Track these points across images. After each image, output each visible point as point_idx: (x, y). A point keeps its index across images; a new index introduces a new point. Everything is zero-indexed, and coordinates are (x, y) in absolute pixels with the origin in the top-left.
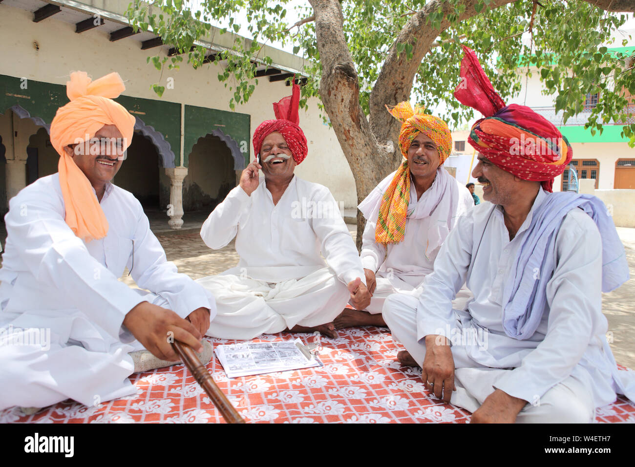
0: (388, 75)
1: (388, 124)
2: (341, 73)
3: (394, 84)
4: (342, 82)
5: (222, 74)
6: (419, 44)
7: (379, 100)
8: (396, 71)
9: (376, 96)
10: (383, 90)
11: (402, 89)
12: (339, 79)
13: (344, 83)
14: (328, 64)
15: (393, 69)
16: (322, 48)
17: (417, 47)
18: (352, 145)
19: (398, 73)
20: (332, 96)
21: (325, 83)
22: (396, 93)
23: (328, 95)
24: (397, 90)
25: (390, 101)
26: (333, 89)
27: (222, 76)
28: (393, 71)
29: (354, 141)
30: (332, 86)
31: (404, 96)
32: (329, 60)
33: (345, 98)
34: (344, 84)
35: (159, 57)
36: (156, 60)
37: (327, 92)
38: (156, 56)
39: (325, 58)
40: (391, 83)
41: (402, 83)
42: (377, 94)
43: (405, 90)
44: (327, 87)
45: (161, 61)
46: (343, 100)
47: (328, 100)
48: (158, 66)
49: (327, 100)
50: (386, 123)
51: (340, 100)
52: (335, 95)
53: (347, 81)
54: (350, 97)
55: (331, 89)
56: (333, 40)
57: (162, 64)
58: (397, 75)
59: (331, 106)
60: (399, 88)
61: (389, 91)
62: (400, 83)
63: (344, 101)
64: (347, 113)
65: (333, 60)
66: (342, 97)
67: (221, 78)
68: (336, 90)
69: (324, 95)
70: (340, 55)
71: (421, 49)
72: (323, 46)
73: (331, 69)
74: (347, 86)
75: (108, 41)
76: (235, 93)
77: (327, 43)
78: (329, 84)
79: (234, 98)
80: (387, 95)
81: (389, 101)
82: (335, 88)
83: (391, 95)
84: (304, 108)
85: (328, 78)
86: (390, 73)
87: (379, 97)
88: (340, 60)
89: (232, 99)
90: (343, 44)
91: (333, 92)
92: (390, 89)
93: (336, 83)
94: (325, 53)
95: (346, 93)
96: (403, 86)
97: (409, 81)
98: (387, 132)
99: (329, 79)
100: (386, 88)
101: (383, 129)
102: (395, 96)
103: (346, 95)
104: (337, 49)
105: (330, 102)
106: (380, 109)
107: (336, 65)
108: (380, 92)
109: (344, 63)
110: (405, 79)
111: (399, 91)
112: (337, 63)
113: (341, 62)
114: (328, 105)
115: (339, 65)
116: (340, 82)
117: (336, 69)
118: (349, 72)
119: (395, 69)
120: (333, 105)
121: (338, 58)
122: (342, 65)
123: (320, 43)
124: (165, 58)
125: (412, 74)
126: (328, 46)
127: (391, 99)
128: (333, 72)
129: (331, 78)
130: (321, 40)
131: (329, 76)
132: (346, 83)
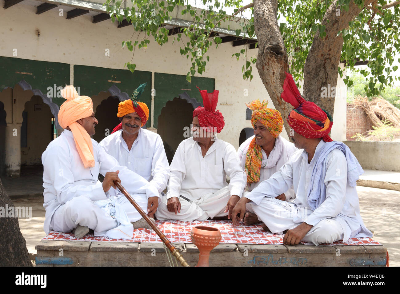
0: (317, 48)
1: (319, 90)
2: (270, 52)
3: (322, 55)
5: (183, 48)
7: (311, 70)
8: (323, 44)
9: (308, 66)
10: (314, 61)
11: (330, 59)
12: (269, 58)
13: (273, 60)
14: (262, 44)
15: (321, 43)
16: (258, 31)
17: (340, 24)
18: (284, 109)
19: (325, 46)
20: (265, 70)
21: (260, 60)
22: (325, 62)
23: (262, 70)
24: (325, 60)
25: (320, 69)
26: (266, 65)
27: (183, 50)
28: (321, 45)
29: (286, 105)
30: (265, 62)
31: (332, 65)
32: (262, 41)
33: (275, 71)
34: (273, 61)
35: (131, 42)
36: (129, 44)
37: (261, 67)
38: (129, 41)
39: (260, 39)
40: (320, 54)
41: (329, 54)
42: (309, 64)
43: (333, 60)
44: (261, 63)
45: (132, 44)
46: (274, 73)
47: (263, 73)
48: (131, 48)
49: (262, 73)
50: (316, 89)
51: (271, 73)
52: (268, 69)
53: (276, 58)
54: (280, 70)
55: (264, 65)
56: (266, 25)
57: (134, 46)
58: (324, 48)
59: (265, 78)
60: (328, 59)
61: (319, 62)
62: (328, 55)
63: (275, 74)
64: (278, 83)
65: (265, 41)
66: (273, 70)
67: (182, 52)
68: (268, 66)
70: (271, 37)
71: (344, 25)
72: (259, 29)
73: (264, 49)
74: (276, 62)
75: (91, 23)
76: (191, 68)
77: (261, 28)
78: (263, 61)
79: (190, 72)
80: (318, 65)
81: (319, 70)
82: (267, 64)
83: (320, 65)
84: (250, 77)
85: (262, 56)
86: (318, 46)
87: (310, 67)
88: (272, 41)
89: (189, 73)
90: (274, 27)
91: (266, 67)
92: (319, 60)
93: (267, 60)
94: (260, 36)
95: (276, 68)
96: (331, 56)
97: (336, 52)
98: (317, 97)
99: (263, 57)
100: (316, 59)
101: (314, 94)
102: (324, 65)
103: (277, 69)
104: (269, 32)
105: (264, 75)
106: (312, 77)
107: (268, 46)
108: (311, 62)
109: (274, 43)
110: (332, 51)
111: (328, 61)
112: (268, 44)
113: (272, 43)
114: (263, 77)
115: (270, 46)
116: (270, 59)
117: (267, 48)
118: (278, 51)
119: (322, 43)
120: (266, 77)
121: (269, 39)
122: (272, 45)
123: (256, 27)
124: (136, 42)
125: (338, 46)
126: (262, 30)
127: (321, 68)
128: (265, 52)
129: (264, 56)
130: (257, 25)
131: (262, 54)
132: (275, 60)
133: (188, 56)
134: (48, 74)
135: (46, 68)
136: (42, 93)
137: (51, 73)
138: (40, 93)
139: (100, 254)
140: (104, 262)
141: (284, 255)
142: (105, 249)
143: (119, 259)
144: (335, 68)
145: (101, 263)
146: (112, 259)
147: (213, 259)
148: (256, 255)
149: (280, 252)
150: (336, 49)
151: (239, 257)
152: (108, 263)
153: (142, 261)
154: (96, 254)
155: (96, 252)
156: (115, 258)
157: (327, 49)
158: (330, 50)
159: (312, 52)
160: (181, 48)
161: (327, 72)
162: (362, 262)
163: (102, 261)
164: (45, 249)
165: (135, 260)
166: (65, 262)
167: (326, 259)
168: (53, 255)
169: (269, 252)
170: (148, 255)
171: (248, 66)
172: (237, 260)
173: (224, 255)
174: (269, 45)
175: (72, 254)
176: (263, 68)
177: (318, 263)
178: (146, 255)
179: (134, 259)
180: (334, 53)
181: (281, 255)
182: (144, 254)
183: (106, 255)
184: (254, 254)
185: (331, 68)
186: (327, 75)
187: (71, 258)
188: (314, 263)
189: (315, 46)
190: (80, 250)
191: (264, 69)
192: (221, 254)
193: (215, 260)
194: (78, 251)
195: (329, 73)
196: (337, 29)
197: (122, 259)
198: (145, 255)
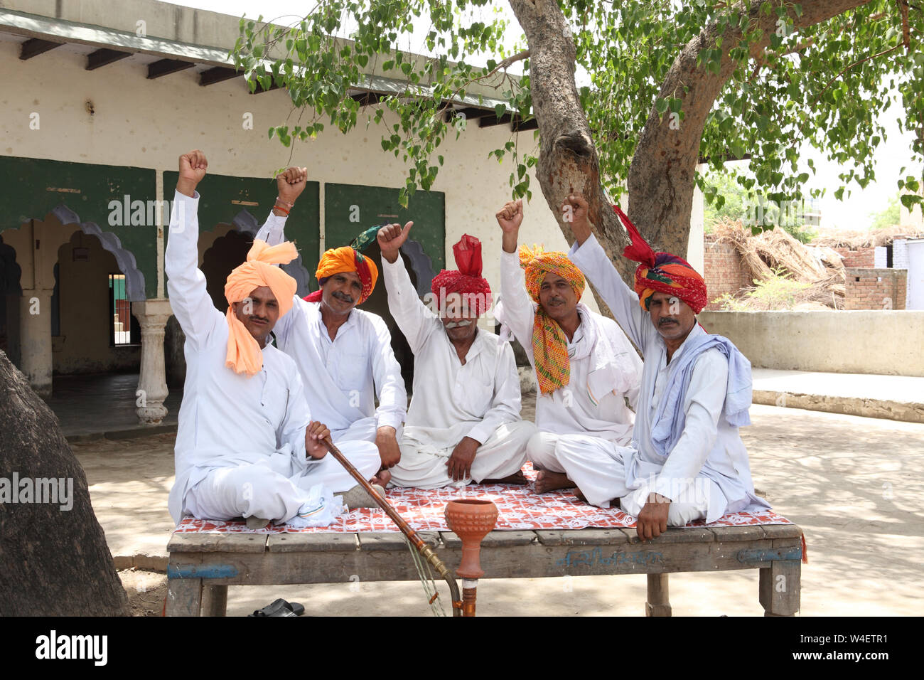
0: (653, 139)
1: (657, 222)
2: (565, 150)
3: (663, 153)
4: (568, 165)
5: (388, 138)
6: (700, 88)
7: (642, 181)
8: (666, 132)
9: (637, 174)
10: (647, 164)
11: (679, 160)
12: (563, 160)
13: (570, 165)
14: (548, 134)
15: (660, 130)
16: (539, 109)
17: (696, 94)
19: (668, 135)
20: (555, 185)
21: (545, 164)
22: (669, 168)
23: (549, 183)
24: (669, 162)
25: (660, 181)
26: (556, 174)
27: (389, 141)
28: (661, 134)
30: (554, 169)
31: (683, 172)
32: (548, 128)
33: (575, 186)
34: (571, 167)
35: (287, 128)
36: (282, 132)
37: (547, 179)
38: (283, 126)
39: (543, 124)
40: (659, 152)
41: (677, 152)
42: (638, 170)
43: (683, 162)
44: (547, 170)
45: (289, 134)
46: (572, 189)
47: (551, 191)
48: (286, 141)
49: (548, 189)
50: (653, 219)
51: (567, 190)
52: (560, 183)
53: (576, 162)
54: (584, 185)
55: (552, 174)
56: (555, 96)
57: (292, 137)
58: (667, 140)
59: (555, 199)
60: (674, 160)
61: (657, 166)
62: (674, 152)
65: (554, 127)
66: (571, 185)
67: (386, 146)
68: (561, 176)
69: (544, 183)
70: (566, 120)
71: (704, 96)
72: (541, 104)
73: (552, 141)
74: (576, 169)
75: (196, 85)
77: (545, 101)
78: (550, 166)
80: (655, 172)
81: (658, 181)
82: (559, 172)
83: (660, 172)
84: (525, 196)
85: (547, 156)
86: (656, 136)
87: (641, 176)
88: (567, 128)
91: (556, 179)
92: (658, 163)
93: (559, 166)
94: (543, 116)
95: (576, 181)
96: (680, 156)
97: (689, 148)
98: (654, 235)
99: (549, 158)
100: (651, 161)
101: (649, 229)
102: (667, 173)
103: (577, 183)
104: (561, 109)
105: (553, 193)
106: (644, 195)
107: (559, 137)
108: (642, 166)
109: (572, 132)
110: (682, 145)
111: (674, 165)
112: (560, 133)
113: (567, 132)
114: (550, 197)
115: (563, 137)
116: (565, 164)
117: (558, 142)
118: (579, 147)
119: (662, 131)
120: (557, 198)
121: (562, 124)
122: (568, 135)
123: (536, 100)
124: (296, 128)
125: (693, 135)
126: (547, 105)
127: (661, 179)
128: (554, 149)
129: (552, 157)
130: (536, 95)
131: (548, 153)
132: (575, 165)
133: (397, 153)
134: (112, 190)
135: (108, 179)
136: (100, 230)
137: (118, 189)
138: (97, 230)
139: (287, 556)
140: (295, 571)
141: (621, 548)
142: (296, 547)
143: (321, 564)
144: (687, 179)
145: (289, 572)
146: (308, 566)
147: (494, 560)
148: (571, 550)
149: (613, 543)
150: (690, 142)
151: (539, 554)
152: (303, 572)
153: (364, 568)
154: (278, 556)
155: (280, 552)
156: (314, 563)
157: (673, 140)
158: (678, 143)
159: (643, 146)
160: (383, 137)
161: (674, 186)
162: (759, 555)
163: (291, 569)
164: (185, 550)
165: (352, 565)
166: (223, 572)
167: (695, 553)
168: (200, 561)
169: (595, 543)
170: (374, 556)
171: (523, 175)
172: (538, 560)
173: (513, 552)
174: (563, 135)
175: (236, 558)
176: (551, 181)
177: (682, 560)
178: (372, 556)
179: (348, 564)
180: (686, 149)
181: (617, 548)
182: (368, 554)
183: (299, 558)
184: (567, 548)
185: (681, 179)
186: (672, 191)
187: (233, 564)
188: (675, 560)
189: (649, 135)
190: (251, 550)
191: (552, 183)
192: (509, 550)
193: (497, 561)
194: (246, 553)
195: (678, 188)
196: (691, 104)
197: (327, 564)
198: (369, 556)
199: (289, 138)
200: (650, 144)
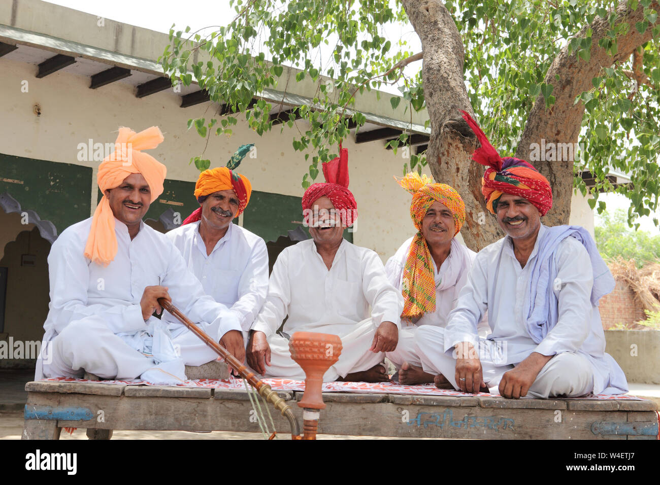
0: (535, 130)
2: (452, 132)
4: (454, 145)
5: (299, 140)
6: (577, 82)
8: (546, 123)
12: (450, 140)
13: (456, 146)
14: (437, 120)
15: (541, 121)
16: (430, 98)
17: (574, 87)
18: (478, 235)
19: (549, 126)
20: (443, 165)
21: (434, 147)
23: (437, 164)
26: (443, 155)
27: (299, 142)
28: (542, 124)
29: (480, 228)
30: (442, 150)
32: (438, 115)
33: (461, 166)
34: (457, 147)
35: (204, 119)
36: (199, 124)
37: (436, 160)
38: (201, 118)
39: (433, 112)
41: (557, 141)
44: (436, 152)
45: (206, 125)
46: (458, 169)
47: (439, 171)
48: (202, 132)
49: (437, 170)
51: (454, 169)
52: (447, 163)
53: (461, 143)
54: (469, 165)
55: (441, 155)
56: (444, 87)
57: (208, 130)
58: (548, 130)
62: (554, 141)
63: (460, 171)
64: (466, 188)
65: (443, 114)
66: (457, 165)
67: (297, 146)
68: (448, 156)
69: (433, 164)
70: (453, 107)
71: (581, 89)
72: (431, 95)
73: (440, 126)
74: (462, 149)
75: (133, 97)
76: (311, 166)
77: (435, 91)
78: (438, 148)
79: (309, 173)
82: (446, 153)
85: (436, 139)
86: (537, 127)
88: (454, 114)
89: (307, 174)
90: (459, 90)
91: (443, 159)
93: (446, 147)
94: (433, 105)
95: (462, 161)
97: (568, 138)
99: (438, 141)
103: (463, 163)
104: (450, 98)
105: (441, 173)
107: (447, 121)
108: (525, 155)
109: (459, 117)
110: (562, 134)
112: (448, 118)
113: (455, 117)
114: (438, 177)
115: (450, 121)
116: (451, 144)
117: (446, 126)
118: (465, 130)
119: (543, 121)
120: (444, 177)
121: (450, 111)
122: (455, 120)
123: (427, 92)
124: (212, 121)
125: (572, 126)
126: (437, 95)
127: (543, 166)
128: (442, 131)
129: (440, 139)
130: (427, 87)
131: (437, 136)
132: (461, 145)
133: (307, 156)
134: (52, 183)
135: (49, 174)
136: (39, 219)
137: (58, 182)
138: (36, 219)
139: (142, 401)
140: (148, 416)
141: (472, 411)
142: (151, 392)
143: (175, 411)
144: (567, 166)
145: (142, 418)
146: (162, 412)
147: (344, 416)
148: (422, 411)
149: (464, 405)
150: (569, 131)
151: (391, 413)
152: (156, 418)
153: (217, 417)
154: (134, 401)
155: (134, 397)
156: (168, 410)
157: (554, 129)
158: (558, 133)
159: (526, 137)
160: (294, 138)
161: (555, 172)
162: (613, 428)
163: (145, 414)
164: (42, 390)
165: (205, 413)
166: (78, 415)
167: (548, 421)
168: (57, 403)
169: (445, 404)
170: (227, 405)
171: (414, 165)
172: (389, 419)
173: (364, 409)
174: (449, 120)
175: (92, 402)
176: (439, 162)
177: (534, 428)
178: (224, 405)
179: (201, 413)
180: (566, 139)
181: (467, 411)
182: (221, 403)
183: (153, 403)
184: (418, 408)
185: (561, 166)
186: (553, 177)
187: (89, 408)
188: (527, 428)
189: (531, 127)
190: (106, 393)
191: (440, 163)
192: (359, 407)
193: (347, 418)
194: (102, 396)
195: (558, 174)
196: (570, 96)
197: (181, 412)
198: (222, 406)
199: (205, 129)
200: (531, 135)
